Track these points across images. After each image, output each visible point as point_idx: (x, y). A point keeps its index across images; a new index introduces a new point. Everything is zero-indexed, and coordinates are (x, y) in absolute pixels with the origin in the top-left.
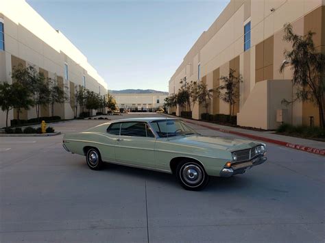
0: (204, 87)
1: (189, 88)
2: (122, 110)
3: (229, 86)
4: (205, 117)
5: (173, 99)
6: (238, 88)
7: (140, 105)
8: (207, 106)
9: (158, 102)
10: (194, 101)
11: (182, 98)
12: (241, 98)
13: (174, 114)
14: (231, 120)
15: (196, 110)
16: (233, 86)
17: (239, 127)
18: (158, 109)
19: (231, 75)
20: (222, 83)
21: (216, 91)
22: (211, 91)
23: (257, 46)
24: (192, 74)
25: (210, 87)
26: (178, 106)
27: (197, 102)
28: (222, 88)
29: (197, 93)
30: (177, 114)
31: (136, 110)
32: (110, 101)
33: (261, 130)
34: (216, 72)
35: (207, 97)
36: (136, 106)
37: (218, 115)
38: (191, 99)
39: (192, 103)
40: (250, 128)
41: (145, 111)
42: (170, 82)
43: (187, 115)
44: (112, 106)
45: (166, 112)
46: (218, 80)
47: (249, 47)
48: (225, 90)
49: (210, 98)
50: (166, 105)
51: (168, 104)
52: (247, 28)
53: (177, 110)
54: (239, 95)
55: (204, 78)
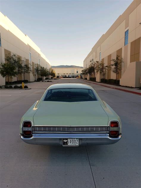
0: (102, 64)
1: (94, 65)
2: (58, 77)
3: (116, 64)
4: (103, 81)
5: (85, 71)
6: (121, 65)
7: (67, 74)
8: (104, 75)
9: (77, 72)
10: (97, 72)
11: (90, 70)
12: (122, 71)
13: (86, 79)
14: (116, 82)
15: (98, 77)
16: (118, 64)
17: (120, 86)
18: (77, 76)
19: (117, 58)
20: (113, 63)
21: (109, 67)
22: (106, 66)
23: (132, 43)
24: (96, 57)
25: (106, 64)
26: (88, 74)
27: (99, 73)
28: (112, 65)
29: (99, 68)
30: (88, 79)
31: (66, 77)
32: (52, 72)
33: (132, 88)
34: (110, 56)
35: (104, 70)
36: (66, 74)
37: (110, 80)
38: (96, 71)
39: (96, 73)
40: (126, 87)
41: (70, 77)
42: (84, 61)
43: (93, 80)
44: (53, 74)
45: (81, 78)
46: (111, 61)
47: (127, 43)
48: (114, 67)
49: (106, 71)
50: (81, 74)
51: (83, 74)
52: (127, 33)
53: (88, 77)
54: (121, 69)
55: (103, 60)
